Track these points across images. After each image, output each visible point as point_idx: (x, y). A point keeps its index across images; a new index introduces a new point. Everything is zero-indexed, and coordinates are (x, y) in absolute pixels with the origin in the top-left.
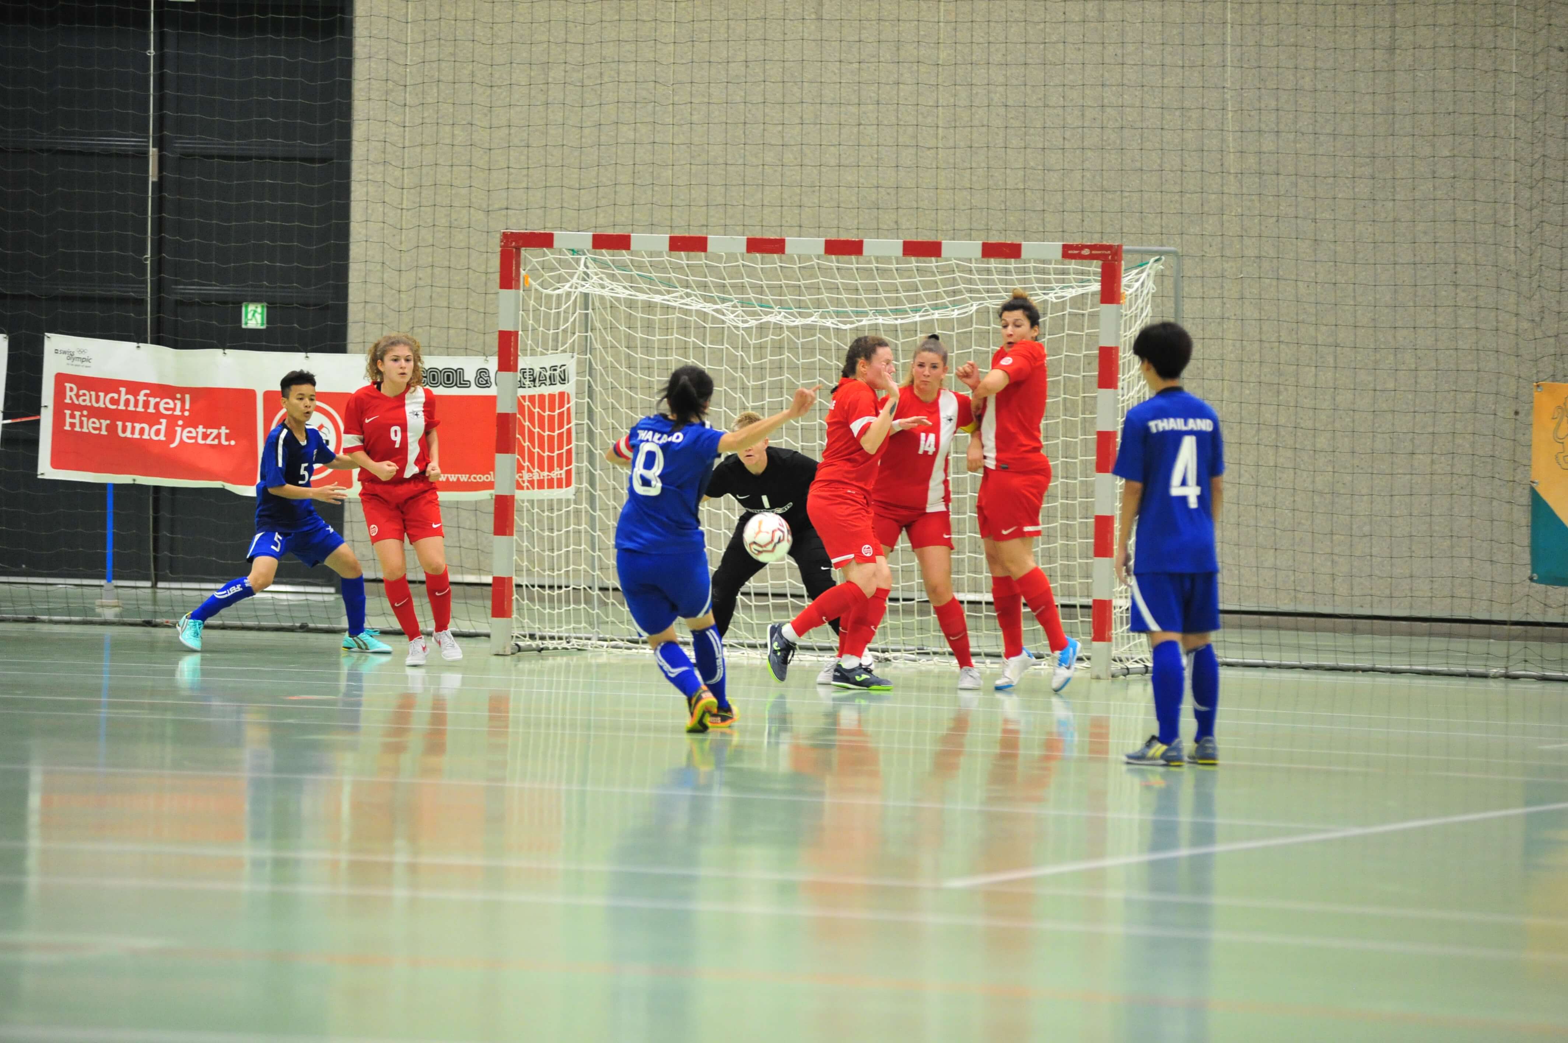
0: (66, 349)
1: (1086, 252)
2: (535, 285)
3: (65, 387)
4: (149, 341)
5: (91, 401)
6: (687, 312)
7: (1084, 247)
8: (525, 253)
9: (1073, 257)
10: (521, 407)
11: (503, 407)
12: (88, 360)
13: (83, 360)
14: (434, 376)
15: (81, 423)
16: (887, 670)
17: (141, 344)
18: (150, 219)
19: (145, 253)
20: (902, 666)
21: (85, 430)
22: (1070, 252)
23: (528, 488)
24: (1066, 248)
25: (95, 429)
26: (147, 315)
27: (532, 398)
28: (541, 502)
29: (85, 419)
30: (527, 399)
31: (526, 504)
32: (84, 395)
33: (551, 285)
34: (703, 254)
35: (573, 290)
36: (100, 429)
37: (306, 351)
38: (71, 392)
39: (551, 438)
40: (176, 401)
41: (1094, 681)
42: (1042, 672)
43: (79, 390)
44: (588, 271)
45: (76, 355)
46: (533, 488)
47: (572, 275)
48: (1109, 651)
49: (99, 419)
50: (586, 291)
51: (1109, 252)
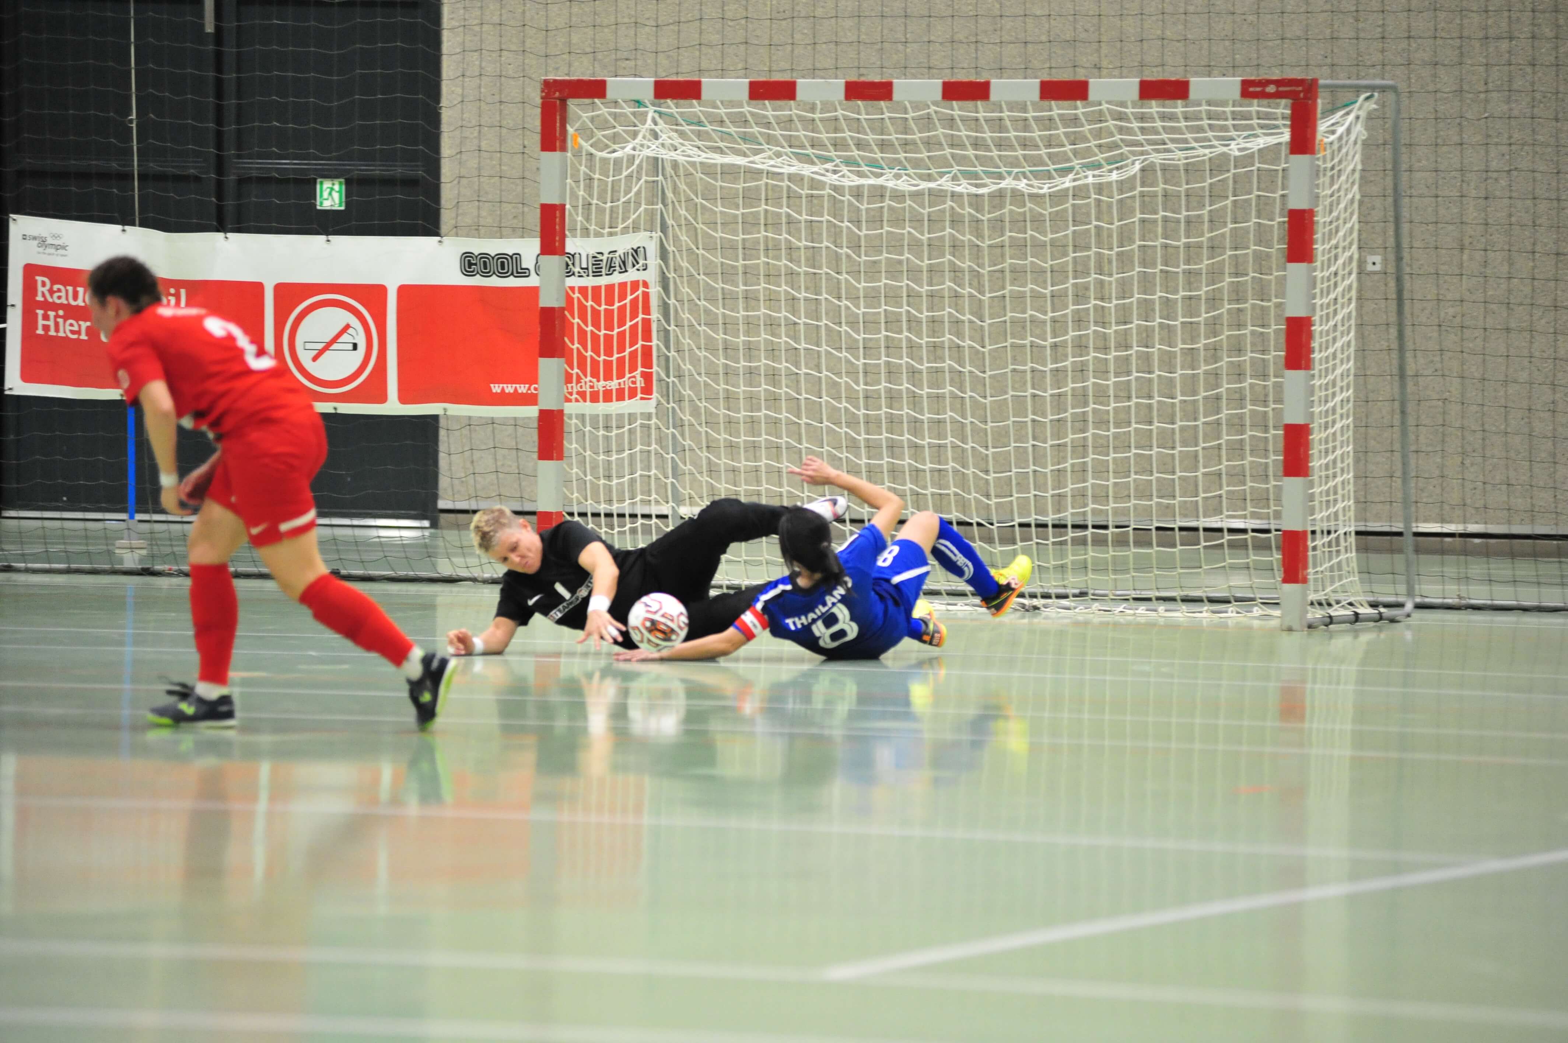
0: (36, 234)
1: (1271, 89)
2: (586, 146)
3: (36, 281)
4: (137, 222)
5: (67, 299)
6: (778, 176)
7: (1269, 82)
8: (573, 105)
9: (1255, 95)
10: (569, 300)
11: (549, 299)
12: (64, 248)
13: (57, 247)
14: (485, 263)
15: (57, 325)
16: (1036, 620)
17: (127, 228)
18: (133, 72)
19: (129, 113)
20: (1054, 615)
21: (61, 334)
22: (1251, 89)
23: (577, 400)
24: (1246, 84)
25: (72, 332)
26: (133, 190)
27: (583, 290)
28: (595, 418)
29: (60, 320)
30: (576, 290)
31: (574, 421)
32: (59, 290)
33: (607, 146)
34: (792, 102)
35: (636, 153)
36: (78, 332)
37: (327, 233)
38: (43, 286)
39: (608, 339)
40: (170, 298)
41: (1285, 634)
42: (1230, 622)
43: (52, 284)
44: (657, 129)
45: (50, 241)
46: (585, 401)
47: (635, 135)
48: (1305, 595)
49: (77, 321)
50: (651, 154)
51: (1300, 88)
